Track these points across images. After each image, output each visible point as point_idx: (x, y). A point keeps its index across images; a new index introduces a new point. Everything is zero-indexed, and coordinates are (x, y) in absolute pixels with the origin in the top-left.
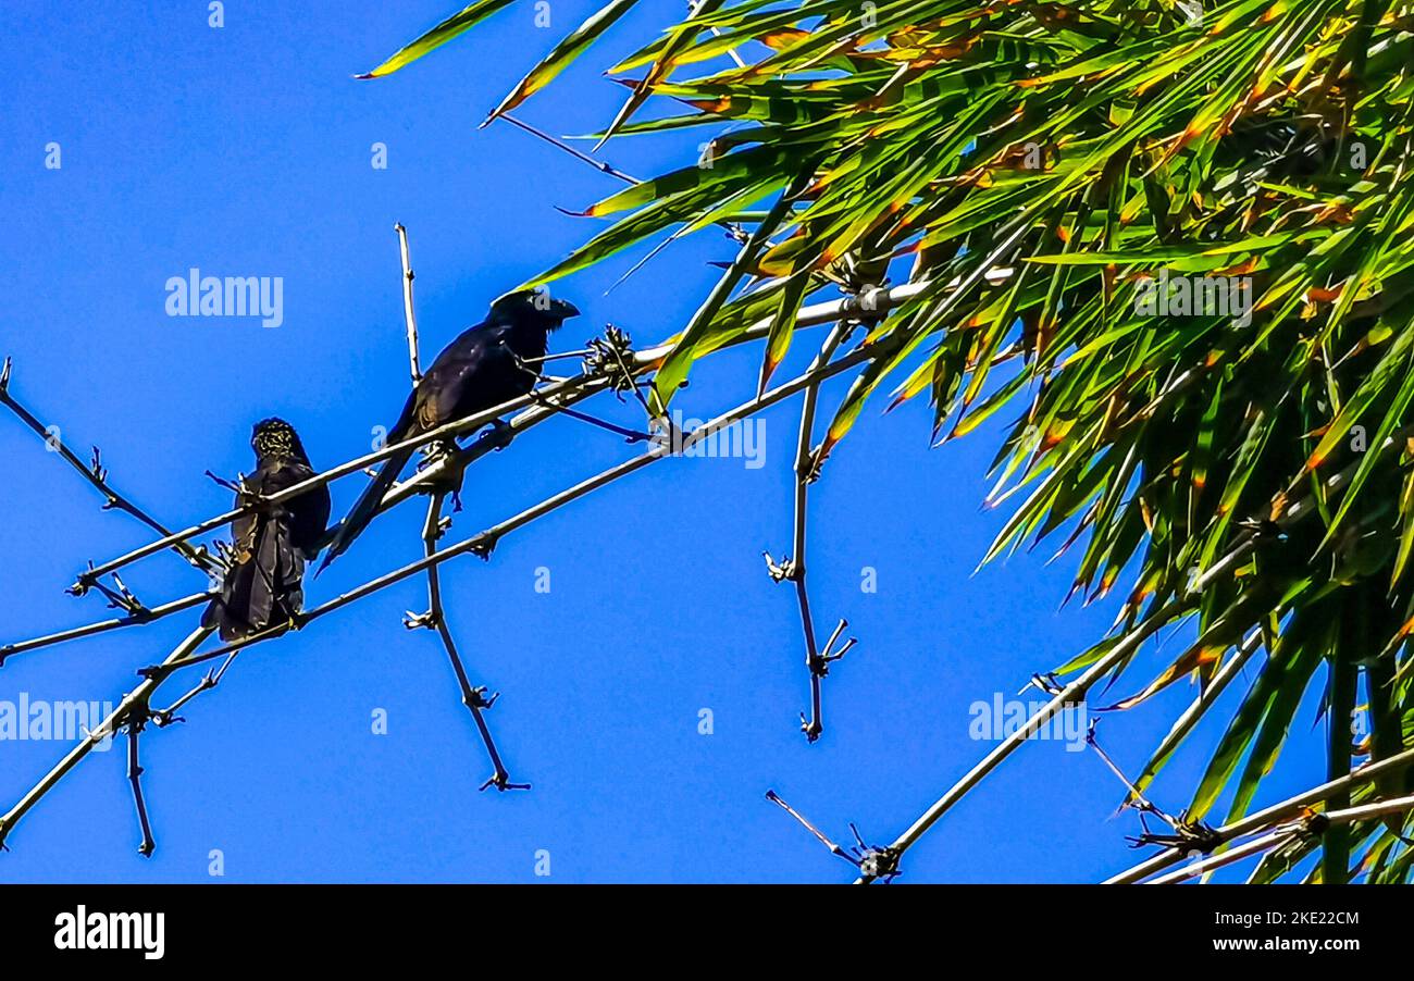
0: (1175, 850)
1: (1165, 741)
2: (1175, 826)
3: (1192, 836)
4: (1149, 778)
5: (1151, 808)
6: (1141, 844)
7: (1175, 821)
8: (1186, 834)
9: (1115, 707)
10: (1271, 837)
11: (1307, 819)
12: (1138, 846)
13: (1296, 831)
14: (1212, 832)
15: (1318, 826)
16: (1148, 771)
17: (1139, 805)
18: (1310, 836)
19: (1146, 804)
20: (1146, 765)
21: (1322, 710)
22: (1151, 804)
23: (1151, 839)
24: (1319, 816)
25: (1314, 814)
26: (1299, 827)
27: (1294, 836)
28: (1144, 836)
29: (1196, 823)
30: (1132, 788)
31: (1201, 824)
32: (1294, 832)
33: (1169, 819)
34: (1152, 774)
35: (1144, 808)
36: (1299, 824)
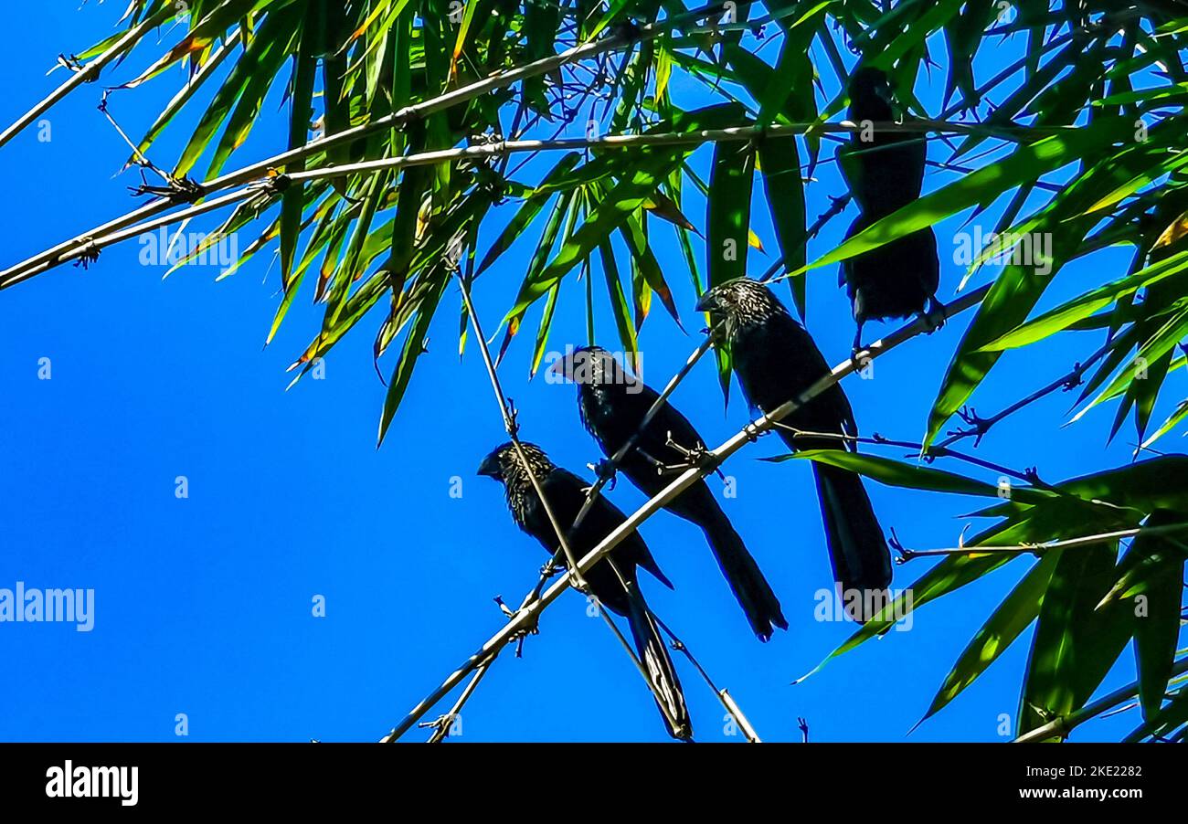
0: (167, 199)
1: (163, 115)
2: (168, 180)
3: (181, 188)
4: (147, 145)
5: (150, 165)
6: (140, 193)
7: (168, 176)
8: (176, 186)
9: (123, 87)
10: (244, 191)
11: (274, 178)
12: (138, 194)
13: (265, 188)
14: (196, 185)
15: (281, 184)
16: (147, 139)
17: (140, 163)
18: (275, 192)
19: (146, 161)
20: (146, 134)
21: (287, 94)
22: (149, 162)
23: (148, 189)
24: (283, 176)
25: (279, 174)
26: (267, 185)
27: (263, 191)
28: (143, 187)
29: (184, 179)
30: (135, 150)
31: (188, 179)
32: (261, 189)
33: (164, 175)
34: (150, 142)
35: (144, 165)
36: (267, 182)
